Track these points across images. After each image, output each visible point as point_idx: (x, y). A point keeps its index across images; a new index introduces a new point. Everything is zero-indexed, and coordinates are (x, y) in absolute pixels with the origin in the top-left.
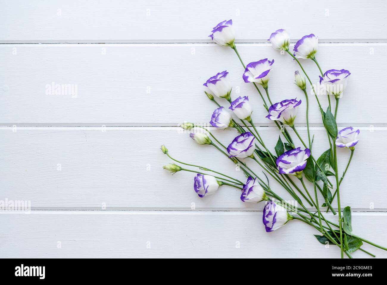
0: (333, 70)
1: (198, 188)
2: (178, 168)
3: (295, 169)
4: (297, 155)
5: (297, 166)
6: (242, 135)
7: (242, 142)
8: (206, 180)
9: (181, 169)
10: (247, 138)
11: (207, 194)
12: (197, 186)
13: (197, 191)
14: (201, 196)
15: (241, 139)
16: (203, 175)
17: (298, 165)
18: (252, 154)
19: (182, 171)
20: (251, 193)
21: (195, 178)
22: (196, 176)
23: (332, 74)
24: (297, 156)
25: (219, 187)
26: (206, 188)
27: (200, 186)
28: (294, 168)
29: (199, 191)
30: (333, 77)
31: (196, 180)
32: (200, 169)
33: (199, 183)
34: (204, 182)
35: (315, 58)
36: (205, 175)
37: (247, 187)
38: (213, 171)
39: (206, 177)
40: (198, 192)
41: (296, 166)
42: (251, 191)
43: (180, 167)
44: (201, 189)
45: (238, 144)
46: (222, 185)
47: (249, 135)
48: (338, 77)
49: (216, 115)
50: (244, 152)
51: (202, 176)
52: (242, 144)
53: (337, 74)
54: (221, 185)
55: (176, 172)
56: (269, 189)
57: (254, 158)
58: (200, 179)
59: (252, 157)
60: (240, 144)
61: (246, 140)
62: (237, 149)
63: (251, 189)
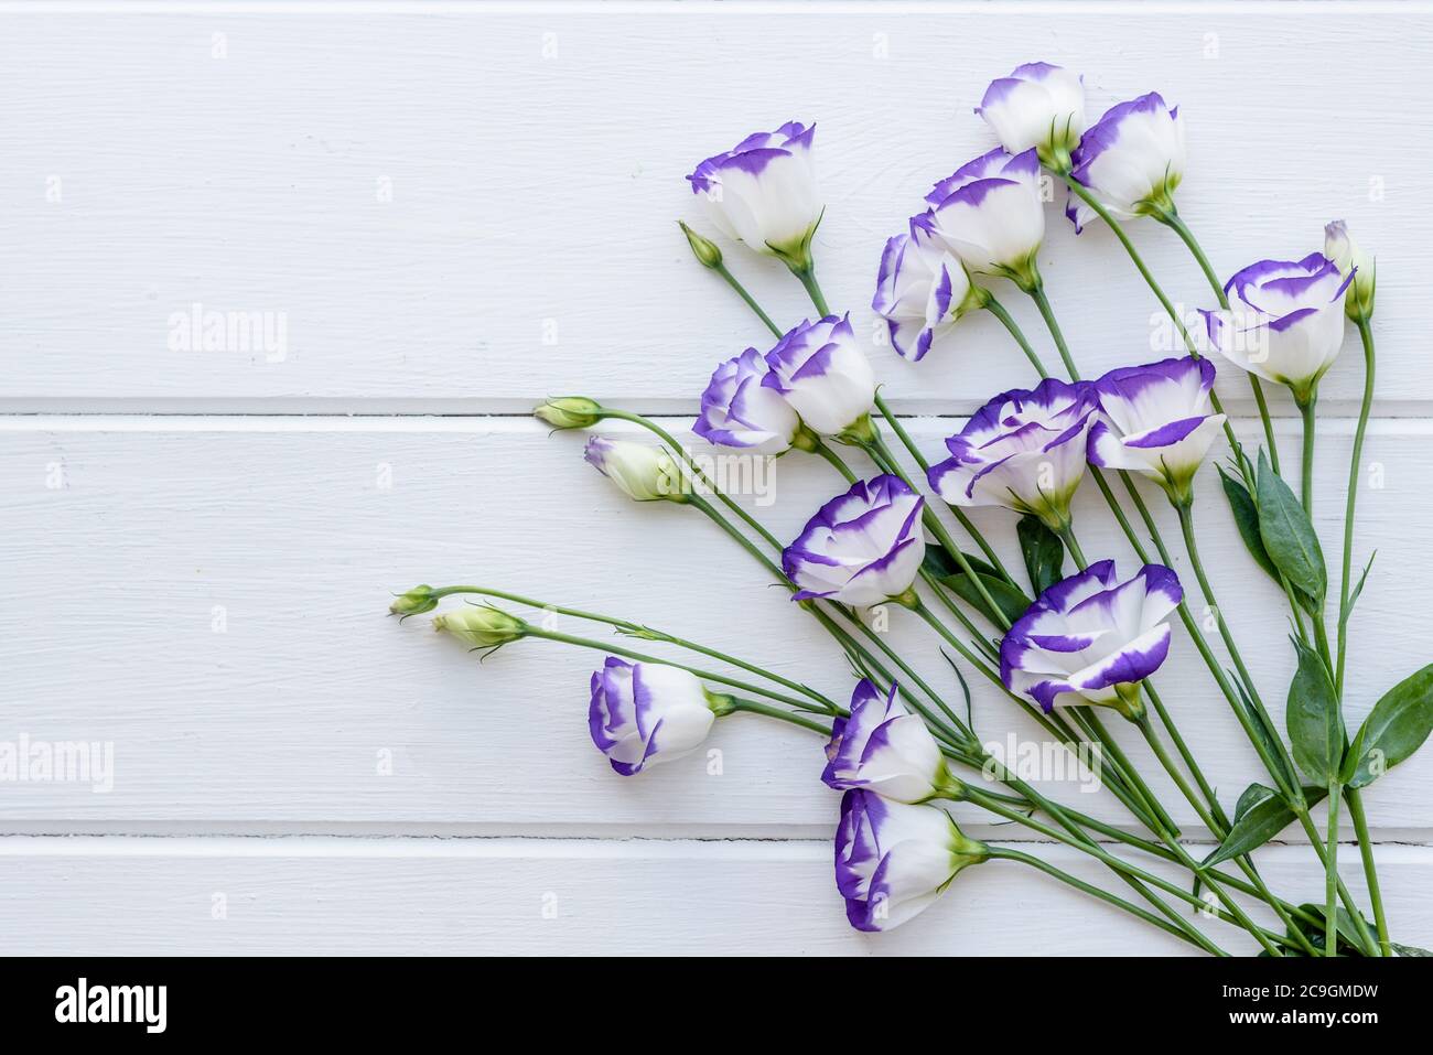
0: (1264, 266)
1: (609, 728)
2: (510, 627)
3: (1112, 670)
4: (1114, 601)
5: (1123, 654)
6: (858, 490)
7: (860, 523)
8: (651, 690)
9: (524, 632)
10: (884, 502)
11: (658, 761)
12: (602, 714)
13: (604, 745)
14: (622, 768)
15: (853, 509)
16: (632, 662)
17: (1129, 649)
18: (910, 589)
19: (528, 639)
20: (879, 755)
21: (594, 680)
22: (600, 668)
23: (1266, 286)
24: (1113, 609)
25: (715, 723)
26: (649, 731)
27: (617, 721)
28: (1108, 663)
29: (612, 743)
30: (1281, 305)
31: (598, 687)
32: (620, 631)
33: (613, 704)
34: (641, 699)
35: (1175, 213)
36: (646, 668)
37: (857, 726)
38: (683, 644)
39: (650, 674)
40: (609, 750)
41: (1117, 655)
42: (878, 747)
43: (519, 621)
44: (626, 734)
45: (837, 536)
46: (730, 712)
47: (892, 492)
48: (1304, 300)
49: (730, 391)
50: (872, 575)
51: (631, 671)
52: (861, 531)
53: (1292, 286)
54: (721, 714)
55: (500, 643)
56: (968, 739)
57: (918, 608)
58: (622, 684)
59: (909, 599)
60: (851, 535)
61: (882, 516)
62: (834, 557)
63: (878, 738)
